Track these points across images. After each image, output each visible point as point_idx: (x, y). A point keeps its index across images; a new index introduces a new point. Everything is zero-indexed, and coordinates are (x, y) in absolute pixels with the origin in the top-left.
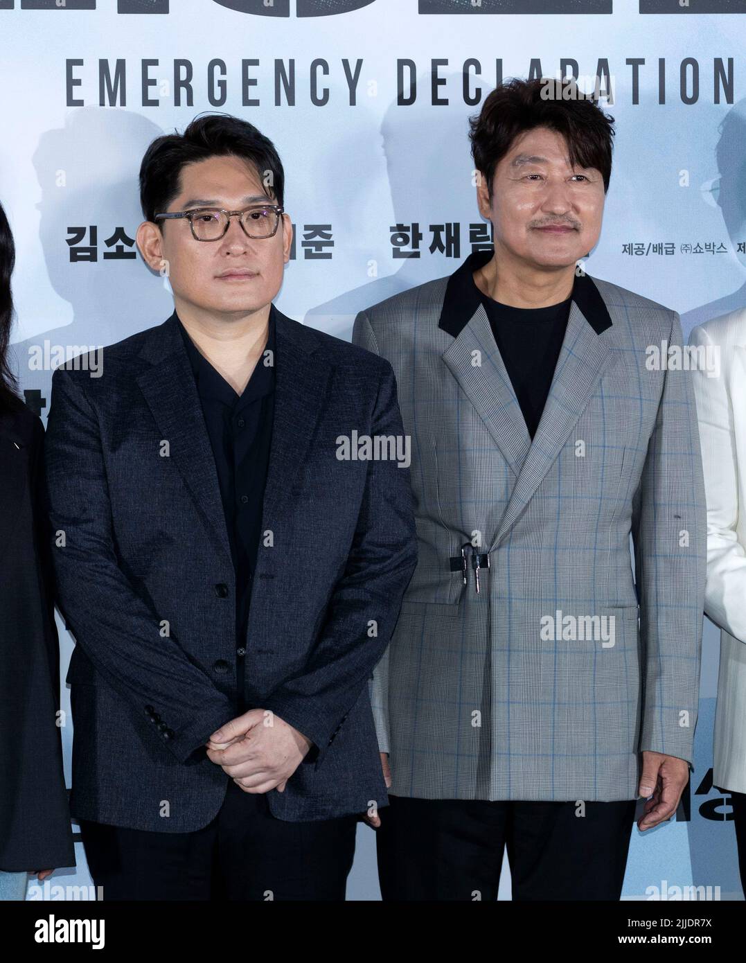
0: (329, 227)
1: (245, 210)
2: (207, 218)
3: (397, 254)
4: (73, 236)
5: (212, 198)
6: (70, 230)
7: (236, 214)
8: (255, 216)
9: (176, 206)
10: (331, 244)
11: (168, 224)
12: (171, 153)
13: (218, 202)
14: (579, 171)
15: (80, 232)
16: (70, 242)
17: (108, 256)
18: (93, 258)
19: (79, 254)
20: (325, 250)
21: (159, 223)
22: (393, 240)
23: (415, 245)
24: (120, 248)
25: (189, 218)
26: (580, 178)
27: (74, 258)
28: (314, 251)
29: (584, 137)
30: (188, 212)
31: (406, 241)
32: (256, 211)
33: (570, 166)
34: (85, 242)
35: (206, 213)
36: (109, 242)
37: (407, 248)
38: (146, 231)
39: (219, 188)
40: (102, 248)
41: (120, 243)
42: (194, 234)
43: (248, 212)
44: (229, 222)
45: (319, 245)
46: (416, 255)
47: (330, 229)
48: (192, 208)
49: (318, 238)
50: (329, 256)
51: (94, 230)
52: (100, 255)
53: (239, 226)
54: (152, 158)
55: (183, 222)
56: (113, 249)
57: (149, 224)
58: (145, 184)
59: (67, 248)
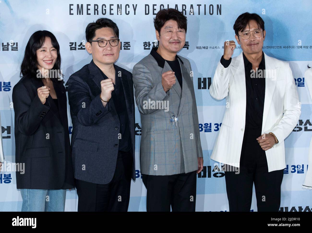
0: (129, 43)
1: (111, 40)
2: (102, 42)
3: (145, 49)
4: (71, 44)
5: (103, 37)
6: (70, 43)
7: (109, 41)
8: (113, 41)
9: (94, 39)
10: (130, 46)
11: (93, 43)
12: (93, 27)
13: (104, 38)
14: (180, 29)
15: (72, 43)
16: (70, 46)
17: (79, 49)
18: (75, 49)
19: (72, 48)
20: (129, 48)
21: (91, 43)
22: (144, 45)
23: (149, 47)
24: (82, 47)
25: (98, 42)
26: (180, 31)
27: (71, 49)
28: (126, 48)
29: (181, 22)
30: (98, 41)
31: (147, 46)
32: (113, 40)
33: (178, 28)
34: (74, 46)
35: (102, 41)
36: (79, 46)
37: (147, 47)
38: (87, 44)
39: (105, 35)
40: (77, 47)
41: (81, 46)
42: (99, 46)
43: (111, 41)
44: (107, 43)
45: (127, 47)
46: (149, 49)
47: (130, 43)
48: (99, 40)
49: (127, 45)
50: (129, 49)
51: (76, 43)
52: (77, 49)
53: (109, 44)
54: (88, 28)
55: (97, 43)
56: (80, 47)
57: (88, 42)
58: (87, 34)
59: (70, 47)
